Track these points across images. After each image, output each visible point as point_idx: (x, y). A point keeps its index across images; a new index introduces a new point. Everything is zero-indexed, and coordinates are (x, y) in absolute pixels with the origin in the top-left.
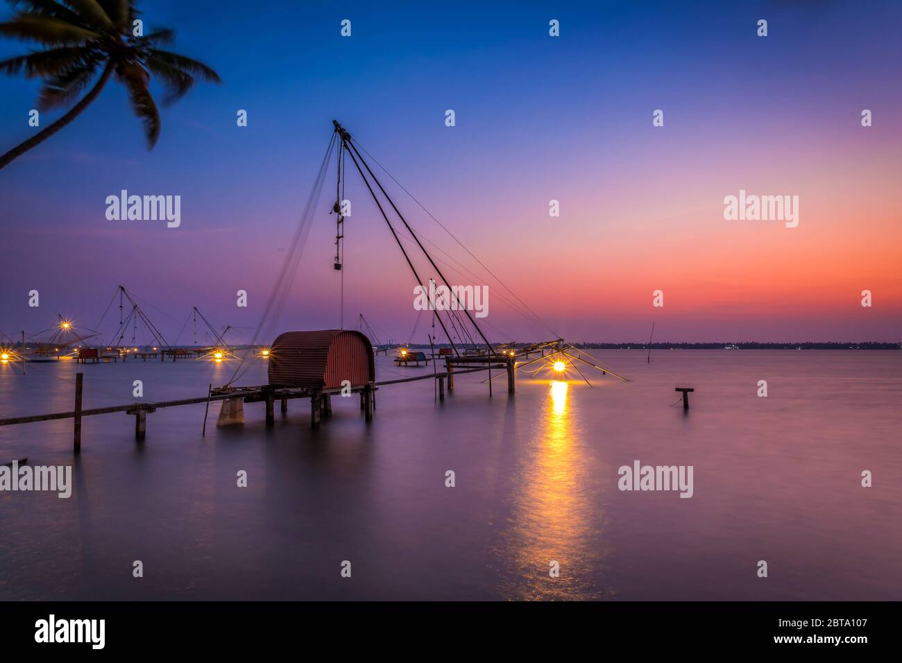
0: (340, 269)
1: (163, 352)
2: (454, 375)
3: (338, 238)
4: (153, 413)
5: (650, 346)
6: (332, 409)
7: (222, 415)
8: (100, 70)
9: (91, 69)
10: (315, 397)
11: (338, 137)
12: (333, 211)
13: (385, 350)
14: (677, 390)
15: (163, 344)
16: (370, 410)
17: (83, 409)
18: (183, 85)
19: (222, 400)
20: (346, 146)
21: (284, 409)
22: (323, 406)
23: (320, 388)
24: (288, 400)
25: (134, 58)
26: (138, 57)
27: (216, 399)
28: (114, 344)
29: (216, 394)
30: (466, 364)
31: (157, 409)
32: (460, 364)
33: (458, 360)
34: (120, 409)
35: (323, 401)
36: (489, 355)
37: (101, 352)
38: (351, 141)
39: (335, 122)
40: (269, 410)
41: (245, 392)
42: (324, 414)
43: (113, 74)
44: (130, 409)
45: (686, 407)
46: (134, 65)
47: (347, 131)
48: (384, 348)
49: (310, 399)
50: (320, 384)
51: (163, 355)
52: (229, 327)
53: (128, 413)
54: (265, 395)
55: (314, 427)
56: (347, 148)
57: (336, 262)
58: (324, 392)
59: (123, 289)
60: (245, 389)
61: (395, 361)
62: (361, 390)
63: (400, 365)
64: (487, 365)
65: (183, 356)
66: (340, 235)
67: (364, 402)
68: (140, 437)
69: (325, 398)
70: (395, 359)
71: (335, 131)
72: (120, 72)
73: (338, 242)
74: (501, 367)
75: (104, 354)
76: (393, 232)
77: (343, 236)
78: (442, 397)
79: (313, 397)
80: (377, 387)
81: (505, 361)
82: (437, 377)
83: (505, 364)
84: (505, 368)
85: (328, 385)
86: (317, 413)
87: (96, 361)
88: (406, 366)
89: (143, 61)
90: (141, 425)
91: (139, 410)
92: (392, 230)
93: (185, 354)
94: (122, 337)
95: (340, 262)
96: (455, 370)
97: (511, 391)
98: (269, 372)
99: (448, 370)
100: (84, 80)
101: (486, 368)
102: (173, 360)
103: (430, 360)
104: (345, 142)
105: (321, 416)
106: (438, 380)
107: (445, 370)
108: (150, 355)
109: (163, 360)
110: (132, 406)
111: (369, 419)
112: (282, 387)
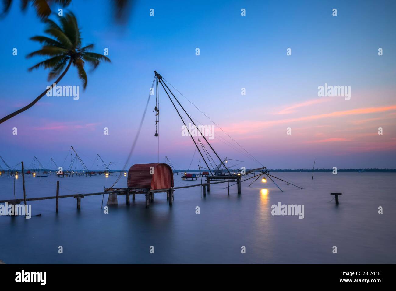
0: (158, 136)
1: (86, 173)
2: (210, 185)
3: (157, 122)
4: (83, 198)
5: (313, 171)
6: (154, 199)
7: (109, 200)
8: (68, 63)
9: (65, 63)
10: (147, 194)
11: (157, 78)
12: (155, 110)
13: (177, 173)
14: (331, 194)
15: (86, 170)
16: (171, 200)
17: (59, 195)
18: (96, 64)
19: (109, 194)
20: (160, 81)
21: (134, 198)
22: (150, 198)
23: (149, 190)
24: (135, 195)
25: (79, 56)
26: (81, 56)
27: (107, 193)
28: (69, 170)
29: (107, 191)
30: (216, 179)
31: (85, 196)
32: (213, 179)
33: (212, 177)
34: (71, 196)
35: (150, 195)
36: (228, 175)
37: (65, 173)
38: (162, 79)
39: (155, 72)
40: (128, 198)
41: (118, 191)
42: (151, 201)
43: (72, 64)
44: (75, 196)
45: (337, 203)
46: (79, 59)
47: (160, 75)
48: (177, 172)
49: (145, 194)
50: (149, 188)
51: (86, 175)
52: (111, 162)
53: (74, 197)
54: (126, 192)
55: (147, 207)
56: (161, 82)
57: (156, 133)
58: (151, 191)
59: (72, 147)
60: (118, 189)
61: (182, 178)
62: (167, 191)
63: (184, 180)
64: (226, 180)
65: (94, 175)
66: (157, 121)
67: (169, 196)
68: (79, 208)
69: (151, 194)
70: (182, 177)
71: (155, 75)
72: (74, 62)
73: (156, 123)
74: (234, 181)
75: (66, 174)
76: (181, 118)
77: (159, 121)
78: (205, 195)
79: (146, 193)
80: (174, 189)
81: (235, 178)
82: (202, 186)
83: (236, 180)
84: (236, 181)
85: (153, 188)
86: (148, 201)
87: (63, 176)
88: (187, 180)
89: (82, 57)
90: (79, 203)
91: (79, 197)
92: (181, 117)
93: (94, 174)
94: (72, 167)
95: (158, 133)
96: (211, 182)
97: (239, 193)
98: (127, 182)
99: (208, 182)
100: (62, 67)
101: (226, 181)
102: (90, 176)
103: (198, 177)
104: (159, 80)
105: (149, 202)
106: (203, 187)
107: (206, 182)
108: (81, 174)
109: (86, 176)
110: (76, 195)
111: (171, 204)
112: (133, 189)
